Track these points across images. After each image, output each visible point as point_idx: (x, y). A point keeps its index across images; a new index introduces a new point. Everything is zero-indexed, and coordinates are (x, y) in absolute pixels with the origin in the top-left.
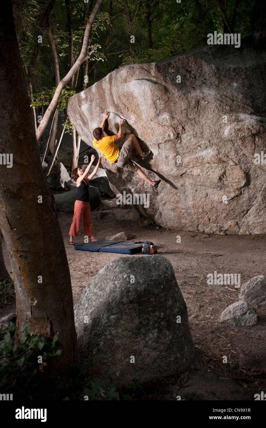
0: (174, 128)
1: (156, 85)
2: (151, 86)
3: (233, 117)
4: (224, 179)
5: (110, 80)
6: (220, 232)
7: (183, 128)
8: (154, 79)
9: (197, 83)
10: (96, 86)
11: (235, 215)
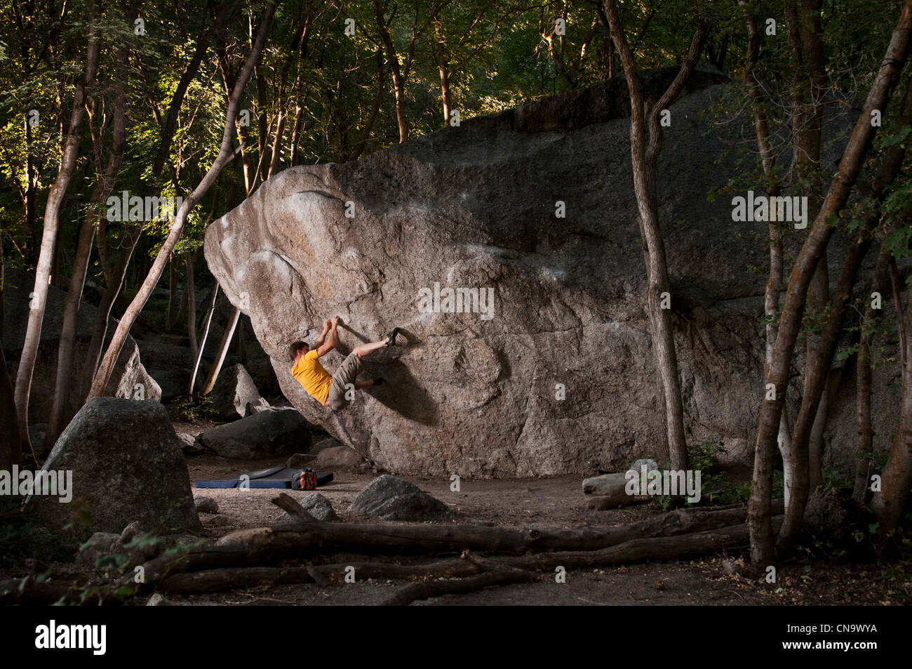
0: (366, 274)
1: (331, 200)
2: (320, 202)
3: (457, 251)
4: (465, 366)
5: (263, 193)
6: (484, 474)
7: (381, 273)
8: (328, 191)
9: (400, 196)
10: (244, 206)
11: (501, 438)
